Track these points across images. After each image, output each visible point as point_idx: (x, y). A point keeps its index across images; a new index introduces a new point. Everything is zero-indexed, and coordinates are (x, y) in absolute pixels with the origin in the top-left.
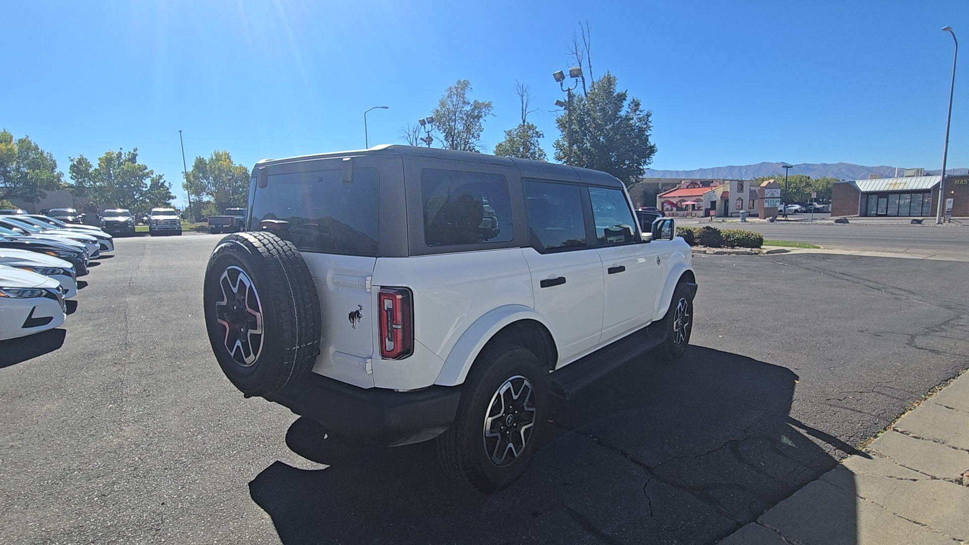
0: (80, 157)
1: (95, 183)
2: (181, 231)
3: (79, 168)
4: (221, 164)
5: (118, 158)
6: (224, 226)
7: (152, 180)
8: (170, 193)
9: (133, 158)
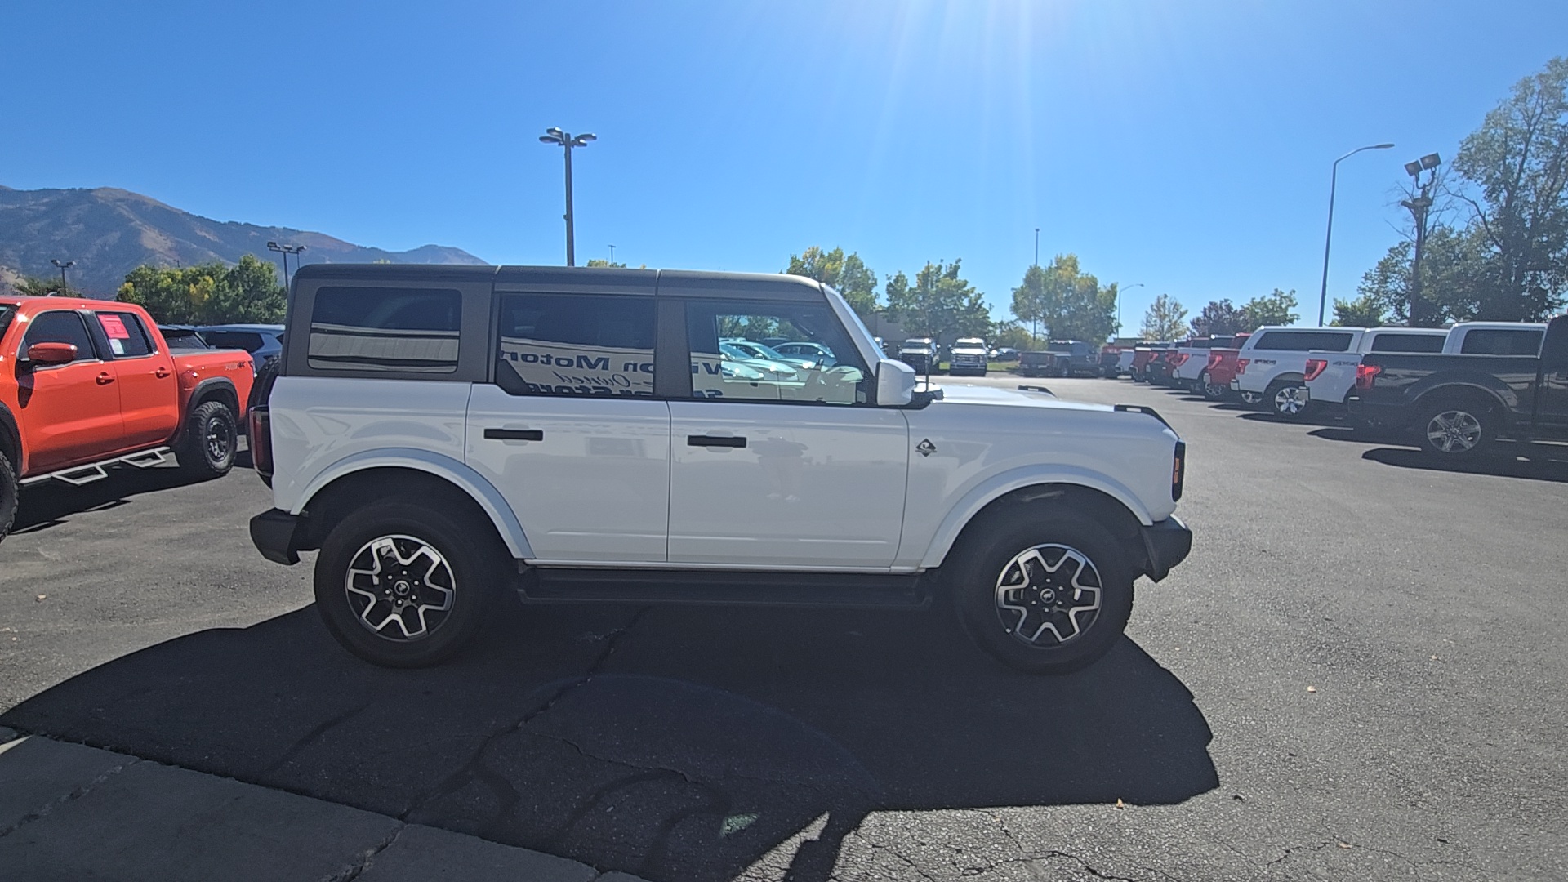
0: (897, 274)
1: (909, 305)
2: (986, 371)
3: (895, 290)
4: (1060, 275)
5: (937, 273)
6: (1040, 367)
7: (970, 301)
8: (989, 318)
9: (953, 273)
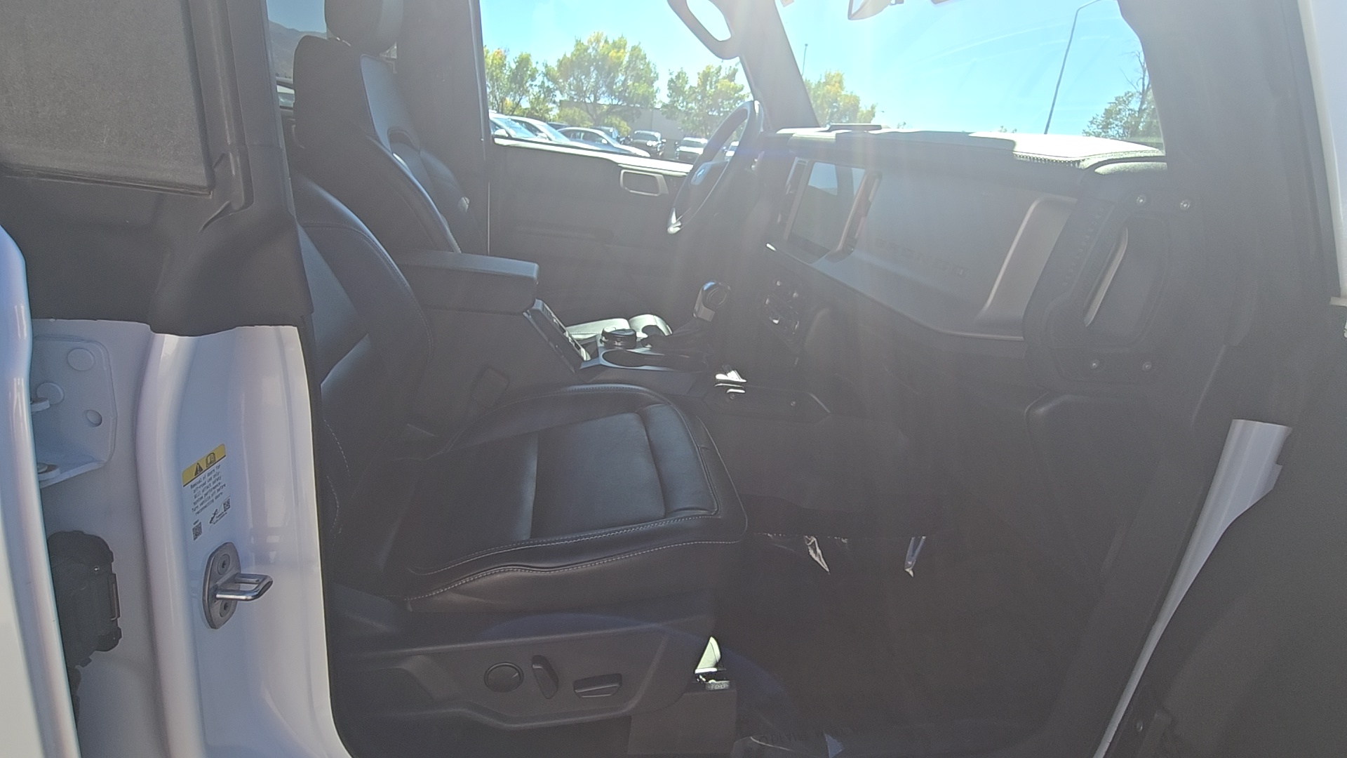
0: (679, 70)
1: (687, 103)
3: (676, 86)
4: (827, 90)
5: (717, 73)
